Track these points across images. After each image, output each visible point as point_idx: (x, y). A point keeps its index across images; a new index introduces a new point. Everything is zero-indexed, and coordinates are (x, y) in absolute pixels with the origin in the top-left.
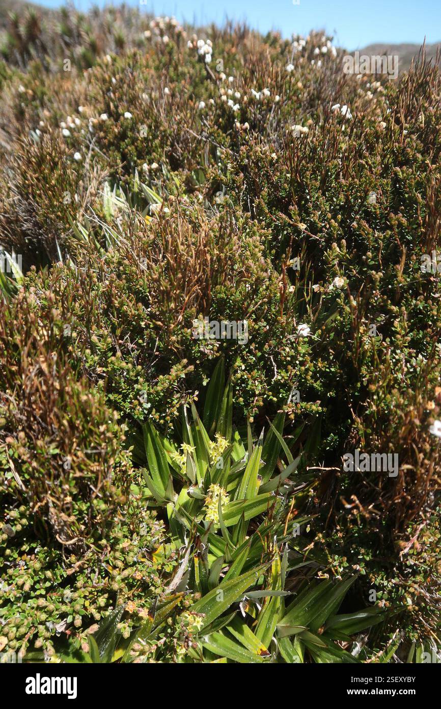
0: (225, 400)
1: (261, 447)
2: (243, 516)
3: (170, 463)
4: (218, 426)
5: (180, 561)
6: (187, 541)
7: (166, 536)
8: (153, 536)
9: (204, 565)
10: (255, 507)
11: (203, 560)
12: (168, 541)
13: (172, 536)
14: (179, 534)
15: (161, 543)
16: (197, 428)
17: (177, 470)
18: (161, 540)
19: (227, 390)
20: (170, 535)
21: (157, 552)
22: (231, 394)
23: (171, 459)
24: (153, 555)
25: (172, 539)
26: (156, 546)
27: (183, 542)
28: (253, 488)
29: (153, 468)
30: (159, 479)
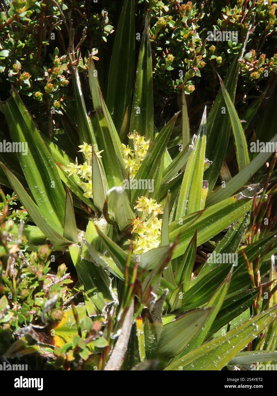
0: (140, 73)
1: (204, 137)
2: (194, 240)
3: (65, 181)
4: (132, 122)
5: (113, 336)
6: (114, 293)
7: (74, 292)
8: (47, 296)
9: (153, 328)
10: (209, 224)
11: (151, 321)
12: (79, 299)
13: (85, 290)
14: (97, 285)
15: (67, 305)
16: (101, 124)
17: (78, 194)
18: (66, 301)
19: (142, 54)
20: (82, 288)
21: (61, 325)
22: (150, 60)
23: (66, 175)
24: (53, 332)
25: (85, 294)
26: (56, 314)
27: (107, 295)
28: (197, 200)
29: (38, 192)
30: (52, 211)
